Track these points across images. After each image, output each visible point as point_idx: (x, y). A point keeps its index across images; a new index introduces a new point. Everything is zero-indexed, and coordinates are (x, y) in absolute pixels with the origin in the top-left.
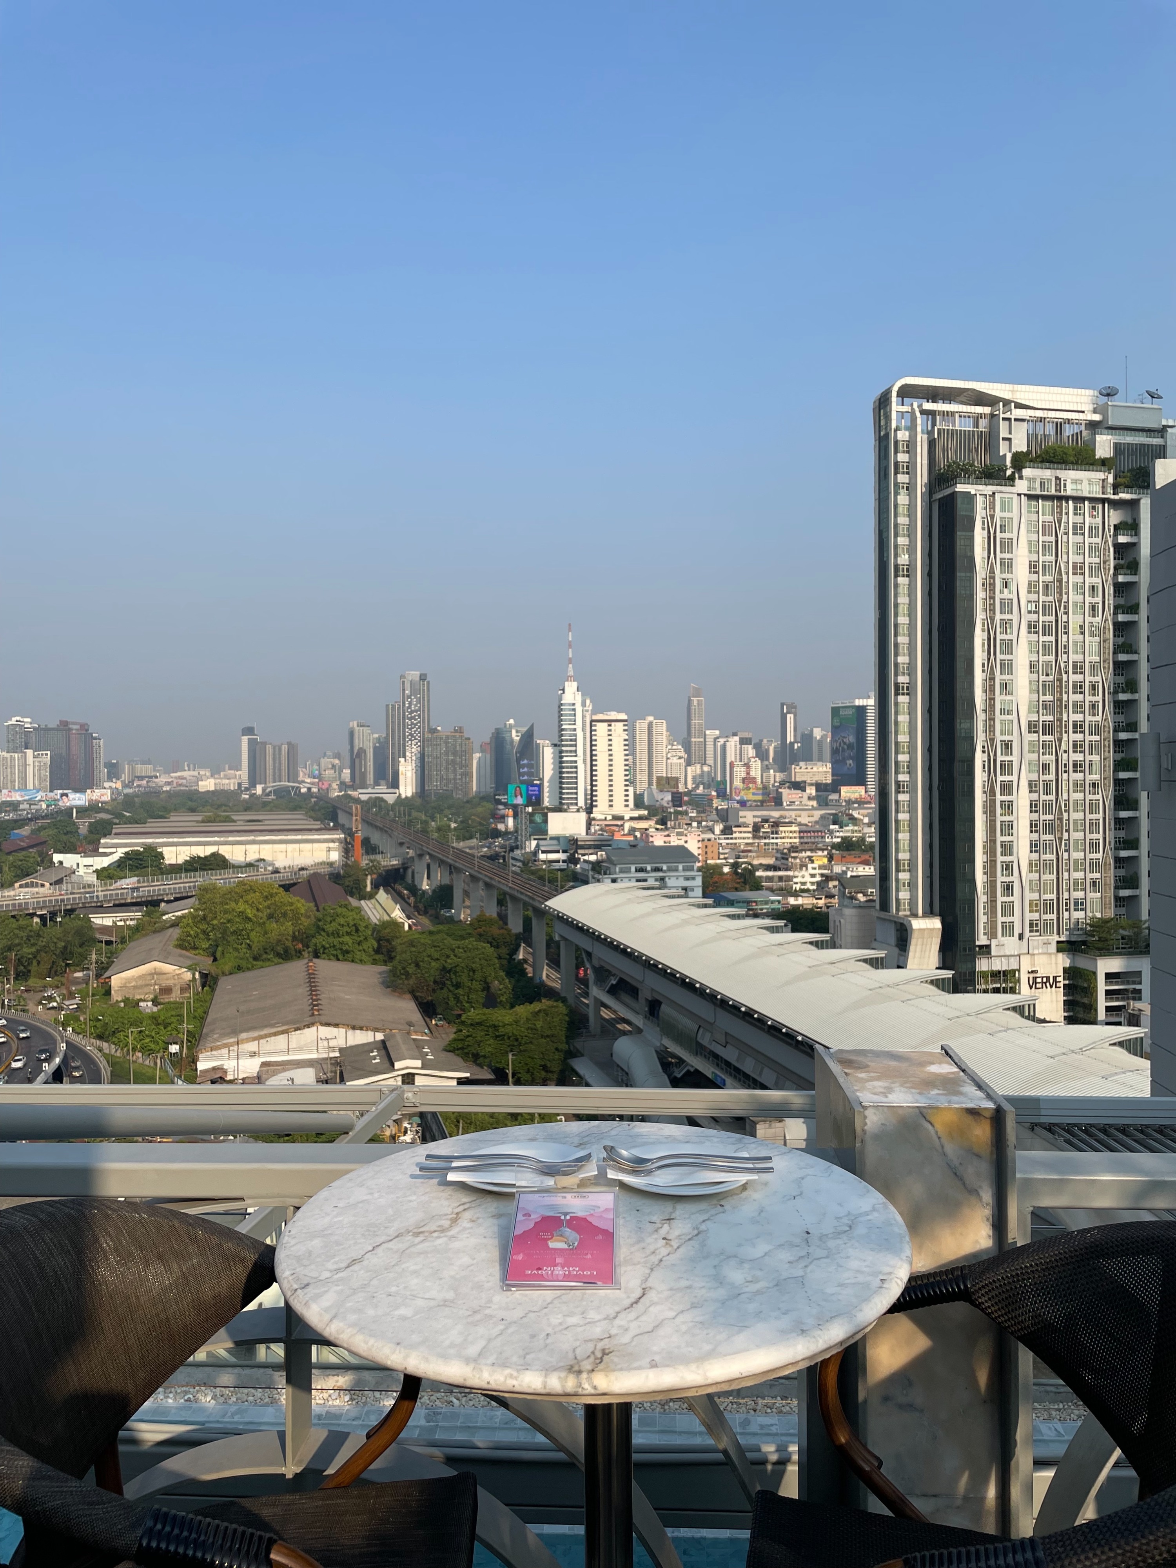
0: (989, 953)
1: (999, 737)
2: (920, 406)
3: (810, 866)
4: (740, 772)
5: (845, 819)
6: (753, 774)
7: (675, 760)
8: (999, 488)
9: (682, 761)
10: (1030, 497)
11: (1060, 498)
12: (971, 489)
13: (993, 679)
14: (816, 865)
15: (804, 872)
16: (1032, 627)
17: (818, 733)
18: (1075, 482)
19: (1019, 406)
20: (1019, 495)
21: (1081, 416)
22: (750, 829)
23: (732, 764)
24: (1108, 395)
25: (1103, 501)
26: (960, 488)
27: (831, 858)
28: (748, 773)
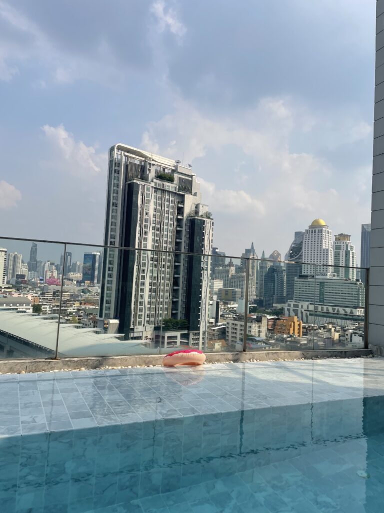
0: (134, 331)
1: (142, 261)
2: (124, 153)
3: (74, 306)
4: (49, 274)
5: (86, 291)
6: (54, 275)
7: (24, 269)
8: (147, 184)
9: (27, 269)
10: (155, 188)
11: (163, 190)
12: (138, 182)
13: (141, 242)
14: (76, 305)
15: (71, 308)
16: (154, 228)
17: (78, 263)
18: (168, 186)
19: (153, 160)
20: (152, 187)
21: (170, 167)
22: (52, 293)
23: (46, 271)
24: (178, 163)
25: (175, 193)
26: (135, 181)
27: (81, 304)
28: (52, 275)
